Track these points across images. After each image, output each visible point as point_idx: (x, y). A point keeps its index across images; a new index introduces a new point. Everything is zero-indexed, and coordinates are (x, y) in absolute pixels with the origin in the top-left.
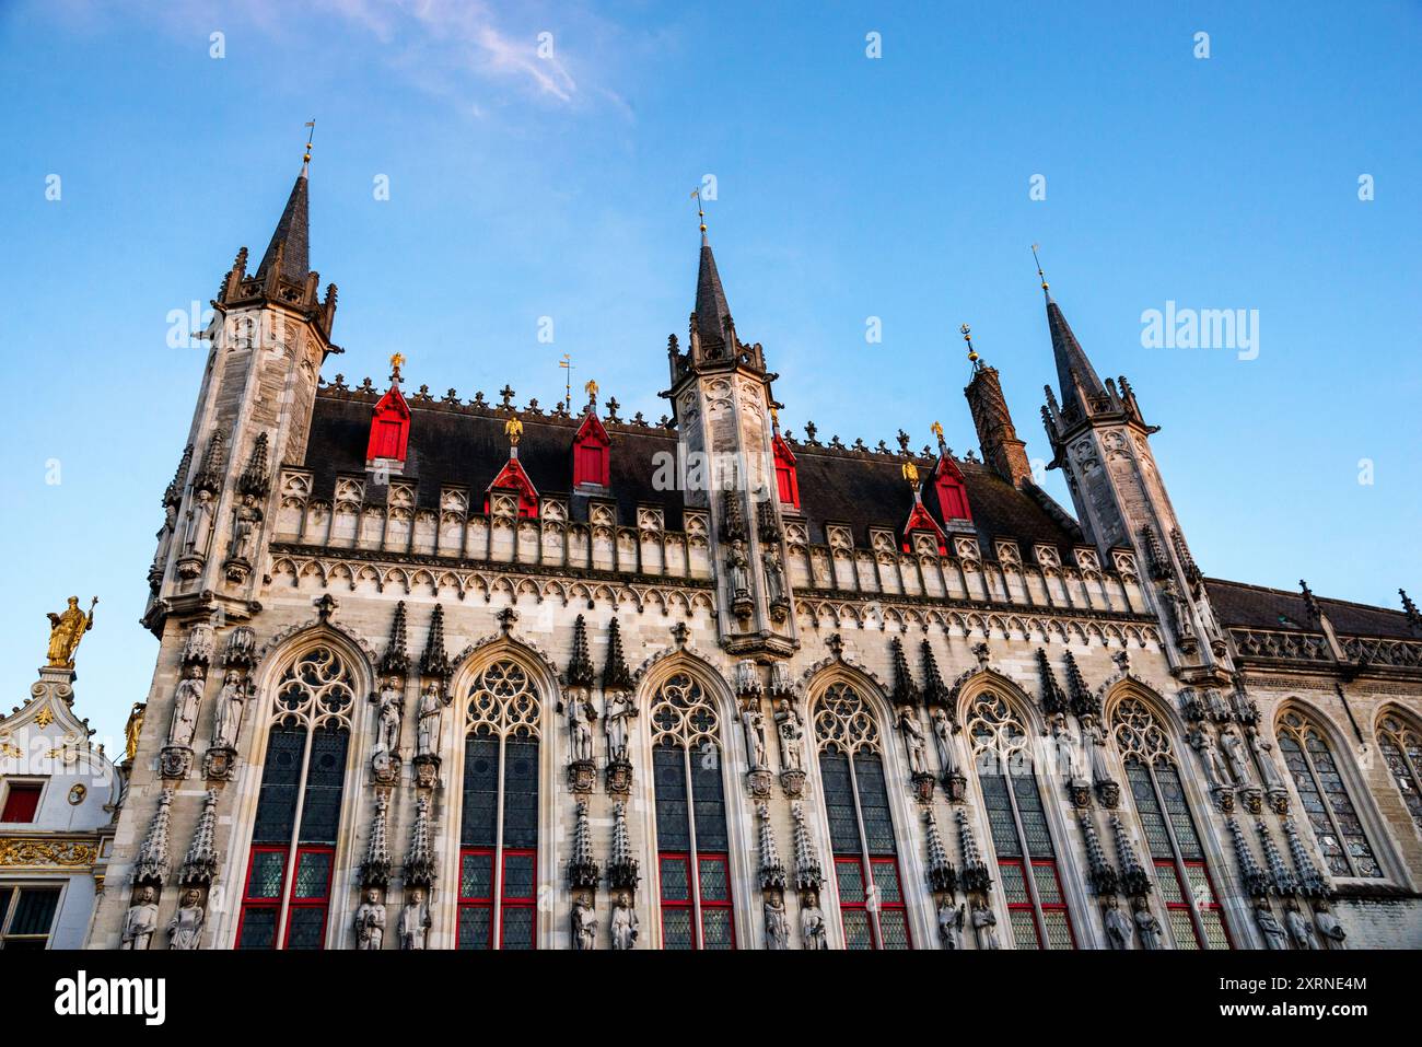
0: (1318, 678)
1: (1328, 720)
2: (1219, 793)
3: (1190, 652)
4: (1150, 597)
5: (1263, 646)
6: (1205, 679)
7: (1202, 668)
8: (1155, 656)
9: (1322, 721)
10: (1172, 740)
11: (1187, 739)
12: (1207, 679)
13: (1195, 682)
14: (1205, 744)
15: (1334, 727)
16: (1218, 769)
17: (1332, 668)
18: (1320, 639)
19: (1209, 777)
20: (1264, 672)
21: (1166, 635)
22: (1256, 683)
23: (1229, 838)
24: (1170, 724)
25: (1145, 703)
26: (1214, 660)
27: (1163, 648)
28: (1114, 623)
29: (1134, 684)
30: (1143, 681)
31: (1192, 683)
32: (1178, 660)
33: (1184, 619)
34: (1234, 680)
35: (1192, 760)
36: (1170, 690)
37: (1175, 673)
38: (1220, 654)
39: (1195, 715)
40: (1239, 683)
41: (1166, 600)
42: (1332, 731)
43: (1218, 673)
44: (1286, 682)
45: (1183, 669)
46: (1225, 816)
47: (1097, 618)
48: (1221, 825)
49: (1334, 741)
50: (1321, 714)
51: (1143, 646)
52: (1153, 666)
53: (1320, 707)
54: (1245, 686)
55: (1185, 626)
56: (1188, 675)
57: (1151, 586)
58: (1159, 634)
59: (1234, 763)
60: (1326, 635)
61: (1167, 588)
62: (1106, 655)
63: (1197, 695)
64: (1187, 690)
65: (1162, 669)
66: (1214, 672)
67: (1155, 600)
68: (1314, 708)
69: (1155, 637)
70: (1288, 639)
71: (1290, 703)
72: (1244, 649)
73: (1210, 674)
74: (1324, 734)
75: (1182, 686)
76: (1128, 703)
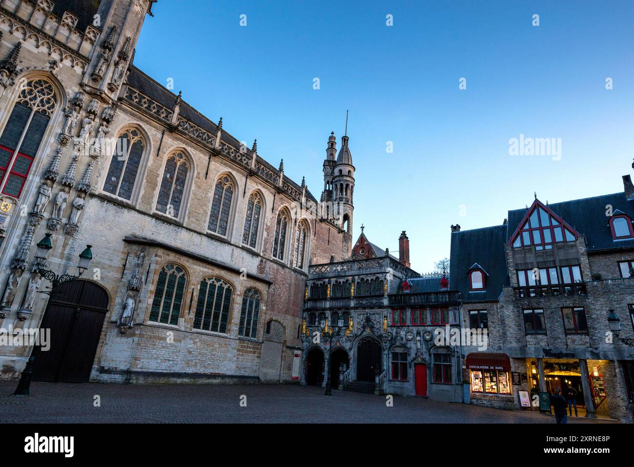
0: (157, 124)
1: (149, 139)
2: (62, 135)
3: (95, 80)
4: (94, 52)
5: (140, 101)
6: (95, 94)
7: (97, 89)
8: (77, 74)
9: (147, 139)
10: (57, 106)
11: (64, 110)
12: (96, 94)
13: (89, 93)
14: (71, 115)
15: (150, 143)
16: (71, 128)
17: (166, 124)
18: (171, 113)
19: (63, 129)
20: (132, 109)
21: (89, 69)
22: (125, 111)
23: (54, 154)
24: (61, 101)
25: (53, 87)
26: (105, 89)
27: (84, 73)
28: (62, 49)
29: (53, 78)
30: (59, 78)
31: (88, 93)
32: (86, 80)
33: (101, 67)
34: (113, 104)
35: (60, 118)
36: (72, 90)
37: (81, 85)
38: (111, 90)
39: (75, 103)
40: (115, 106)
41: (100, 57)
42: (148, 145)
43: (103, 95)
44: (140, 118)
45: (86, 85)
46: (59, 146)
47: (53, 41)
48: (54, 148)
49: (147, 148)
50: (148, 136)
51: (73, 67)
52: (72, 77)
53: (149, 134)
54: (118, 109)
55: (100, 70)
56: (88, 89)
57: (98, 49)
58: (86, 67)
59: (82, 129)
60: (174, 112)
61: (104, 53)
62: (47, 58)
63: (85, 98)
64: (80, 93)
65: (76, 80)
66: (101, 93)
67: (96, 54)
68: (146, 133)
69: (83, 67)
70: (146, 100)
71: (136, 126)
72: (130, 97)
73: (98, 93)
74: (145, 144)
75: (81, 91)
76: (42, 83)
